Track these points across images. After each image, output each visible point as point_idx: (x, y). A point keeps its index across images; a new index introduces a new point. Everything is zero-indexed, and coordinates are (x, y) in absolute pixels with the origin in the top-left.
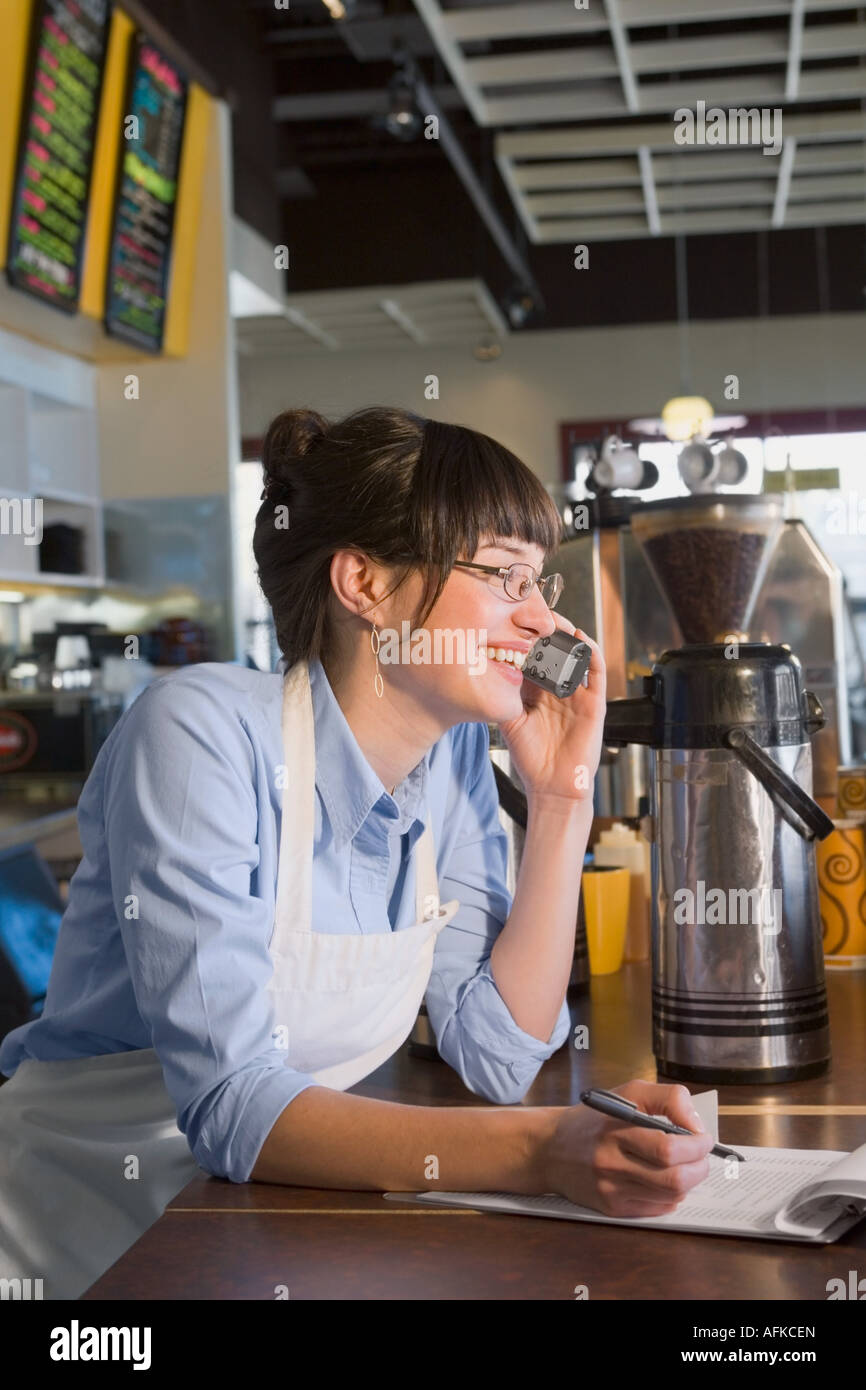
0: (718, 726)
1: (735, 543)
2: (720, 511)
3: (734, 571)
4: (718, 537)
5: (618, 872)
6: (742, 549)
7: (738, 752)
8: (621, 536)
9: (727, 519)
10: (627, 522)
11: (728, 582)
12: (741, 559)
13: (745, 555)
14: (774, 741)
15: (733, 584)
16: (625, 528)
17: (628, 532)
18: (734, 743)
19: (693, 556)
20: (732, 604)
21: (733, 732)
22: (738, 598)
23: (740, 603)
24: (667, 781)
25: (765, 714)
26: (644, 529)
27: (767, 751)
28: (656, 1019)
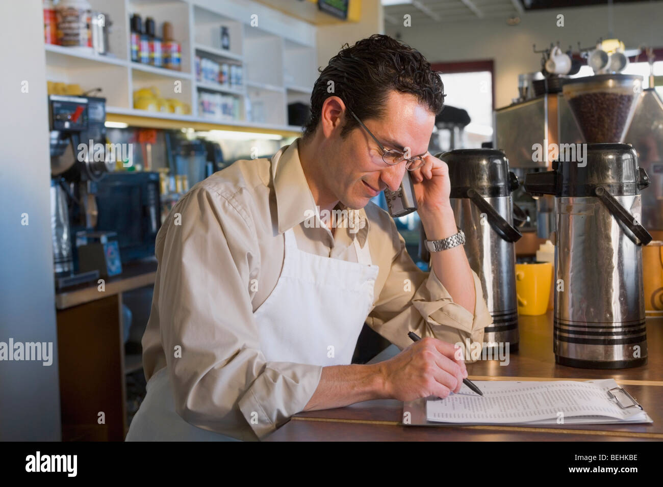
0: (590, 185)
1: (616, 99)
2: (611, 83)
3: (616, 114)
4: (607, 96)
5: (546, 264)
6: (620, 103)
7: (601, 198)
8: (559, 98)
9: (614, 87)
10: (561, 91)
11: (612, 120)
12: (620, 108)
13: (621, 106)
14: (620, 193)
15: (615, 121)
16: (560, 94)
17: (562, 96)
18: (597, 193)
19: (594, 107)
20: (614, 131)
21: (597, 189)
22: (617, 128)
23: (618, 131)
24: (563, 214)
25: (616, 179)
26: (569, 93)
27: (617, 198)
28: (555, 335)
